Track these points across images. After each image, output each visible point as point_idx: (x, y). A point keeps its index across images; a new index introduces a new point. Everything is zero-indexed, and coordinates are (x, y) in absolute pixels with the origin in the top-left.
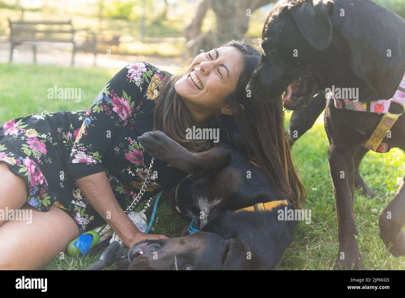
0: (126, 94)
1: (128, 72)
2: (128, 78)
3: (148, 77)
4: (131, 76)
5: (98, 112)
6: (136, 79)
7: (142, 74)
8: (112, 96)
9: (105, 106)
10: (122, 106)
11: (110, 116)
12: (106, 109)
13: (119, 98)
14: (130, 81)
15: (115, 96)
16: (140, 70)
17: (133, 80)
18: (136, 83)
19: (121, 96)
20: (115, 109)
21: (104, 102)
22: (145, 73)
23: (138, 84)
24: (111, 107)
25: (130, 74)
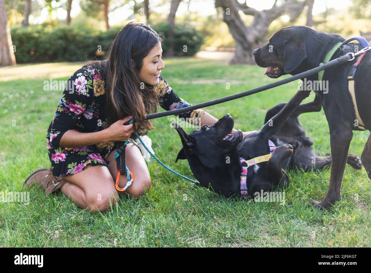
0: (78, 102)
1: (76, 88)
2: (77, 92)
3: (90, 85)
4: (79, 91)
5: (61, 112)
6: (82, 92)
7: (86, 86)
8: (68, 103)
9: (65, 108)
10: (76, 109)
11: (68, 114)
12: (65, 110)
13: (73, 105)
14: (79, 94)
15: (71, 104)
16: (83, 84)
17: (81, 93)
18: (84, 94)
19: (75, 103)
20: (71, 110)
21: (63, 106)
22: (87, 84)
23: (85, 94)
24: (69, 109)
25: (78, 90)
